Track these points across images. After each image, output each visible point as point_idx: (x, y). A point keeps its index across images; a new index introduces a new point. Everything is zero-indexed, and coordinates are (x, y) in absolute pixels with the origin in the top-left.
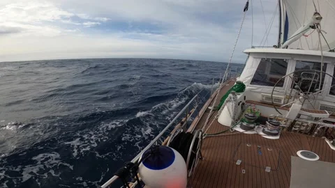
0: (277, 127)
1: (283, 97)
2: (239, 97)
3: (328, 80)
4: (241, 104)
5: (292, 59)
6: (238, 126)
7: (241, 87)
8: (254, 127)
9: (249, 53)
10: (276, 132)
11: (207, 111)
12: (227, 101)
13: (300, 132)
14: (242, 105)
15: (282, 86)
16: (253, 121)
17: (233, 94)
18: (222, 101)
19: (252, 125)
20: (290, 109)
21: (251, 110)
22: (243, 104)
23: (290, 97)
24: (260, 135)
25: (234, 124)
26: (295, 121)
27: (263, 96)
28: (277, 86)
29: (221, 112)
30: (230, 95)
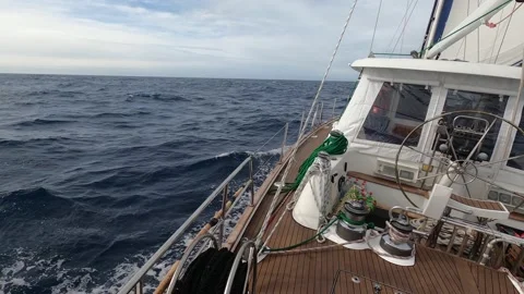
0: (409, 235)
1: (417, 167)
2: (333, 164)
3: (506, 135)
4: (336, 179)
5: (441, 84)
6: (333, 229)
7: (339, 144)
8: (364, 233)
9: (362, 70)
10: (406, 247)
11: (272, 191)
12: (311, 174)
13: (454, 249)
14: (341, 183)
15: (416, 144)
16: (360, 218)
17: (324, 158)
18: (302, 171)
19: (360, 229)
20: (432, 194)
21: (357, 193)
22: (342, 179)
23: (430, 169)
24: (377, 255)
25: (324, 224)
26: (441, 223)
27: (380, 164)
28: (407, 144)
29: (298, 196)
30: (318, 160)
